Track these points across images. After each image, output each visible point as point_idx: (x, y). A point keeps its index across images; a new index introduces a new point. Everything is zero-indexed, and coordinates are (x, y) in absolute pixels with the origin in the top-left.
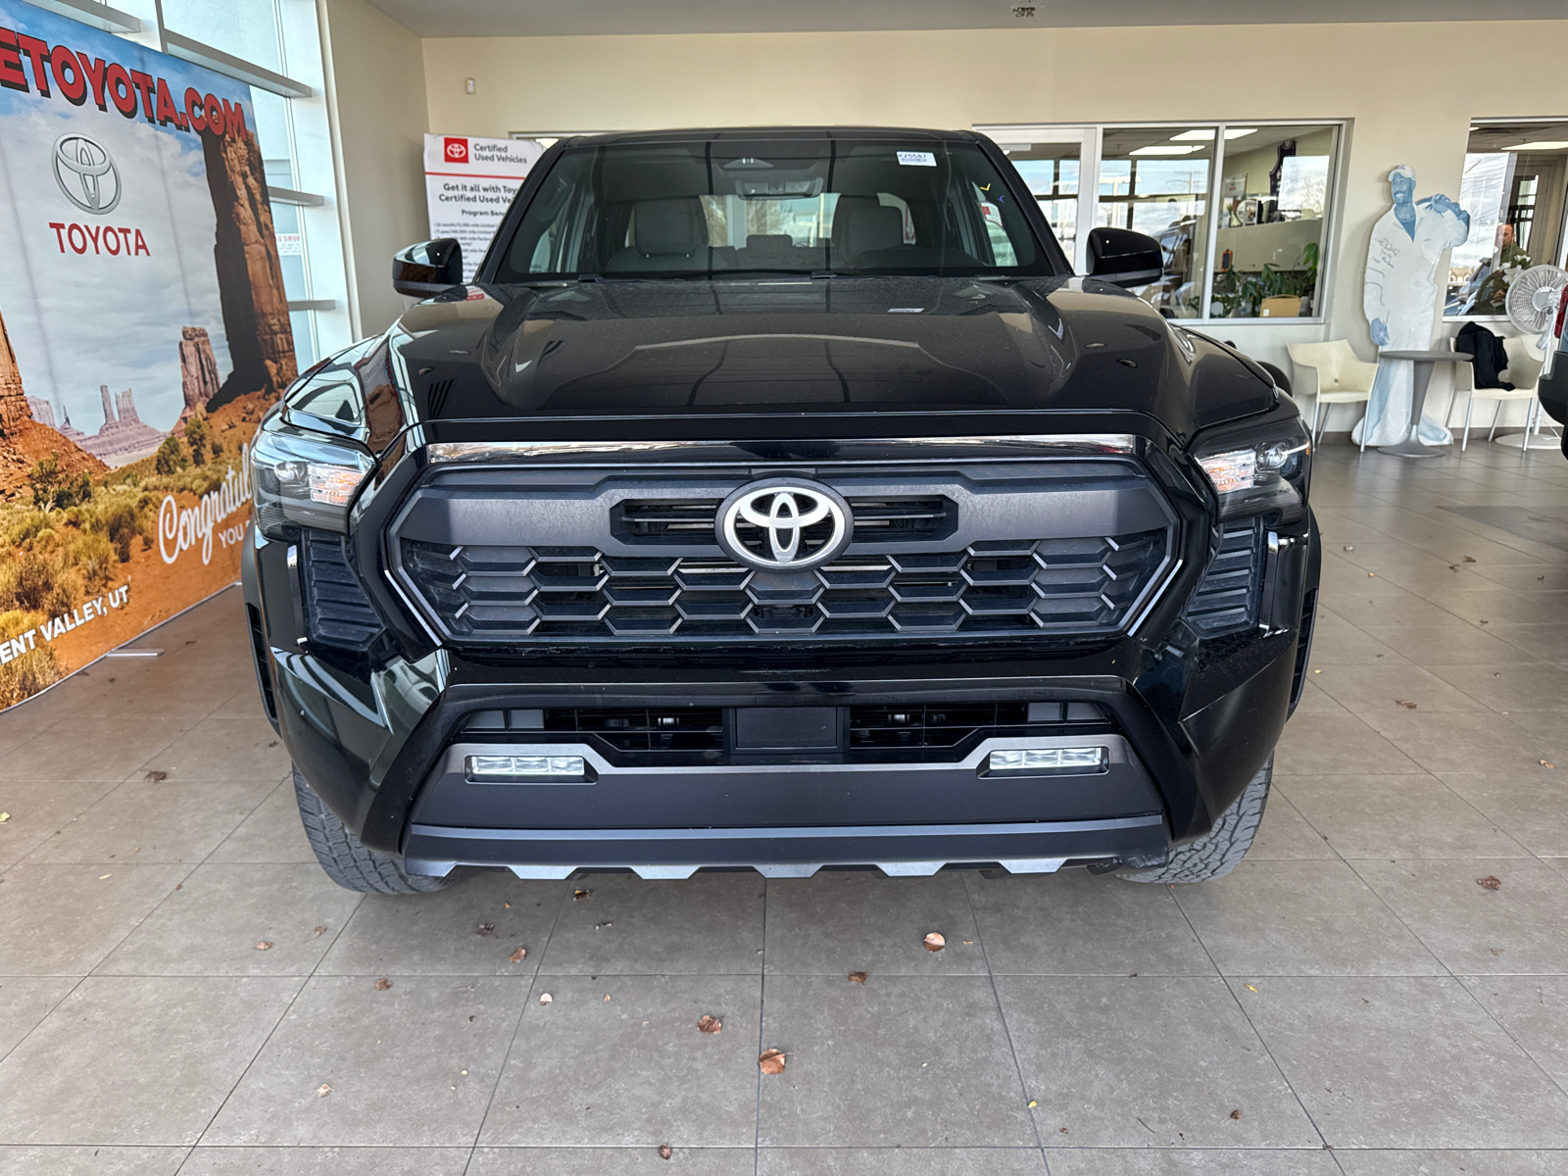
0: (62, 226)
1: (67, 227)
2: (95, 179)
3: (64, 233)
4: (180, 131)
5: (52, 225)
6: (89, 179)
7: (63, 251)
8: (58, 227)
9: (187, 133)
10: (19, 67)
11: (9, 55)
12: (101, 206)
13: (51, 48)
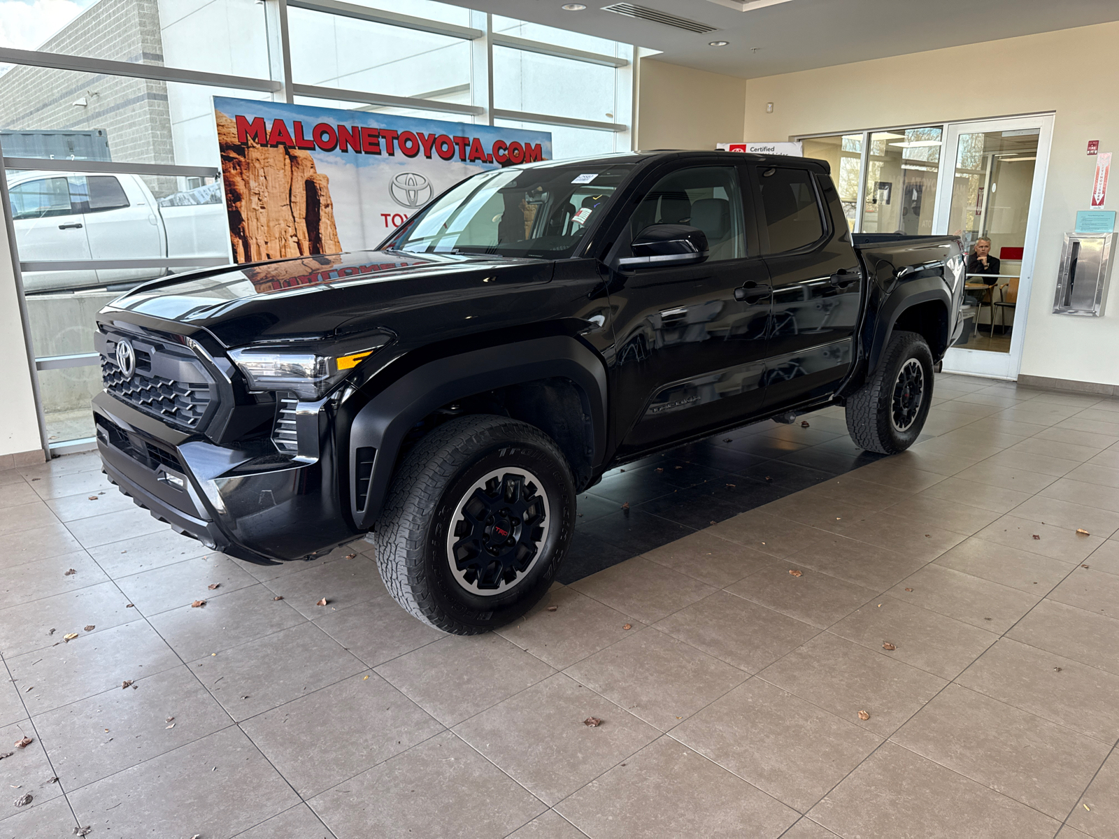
0: (389, 215)
1: (392, 216)
2: (416, 192)
3: (390, 219)
4: (485, 164)
5: (382, 215)
6: (412, 193)
7: (387, 226)
8: (386, 216)
9: (491, 165)
10: (378, 144)
11: (373, 140)
12: (417, 204)
13: (399, 133)
